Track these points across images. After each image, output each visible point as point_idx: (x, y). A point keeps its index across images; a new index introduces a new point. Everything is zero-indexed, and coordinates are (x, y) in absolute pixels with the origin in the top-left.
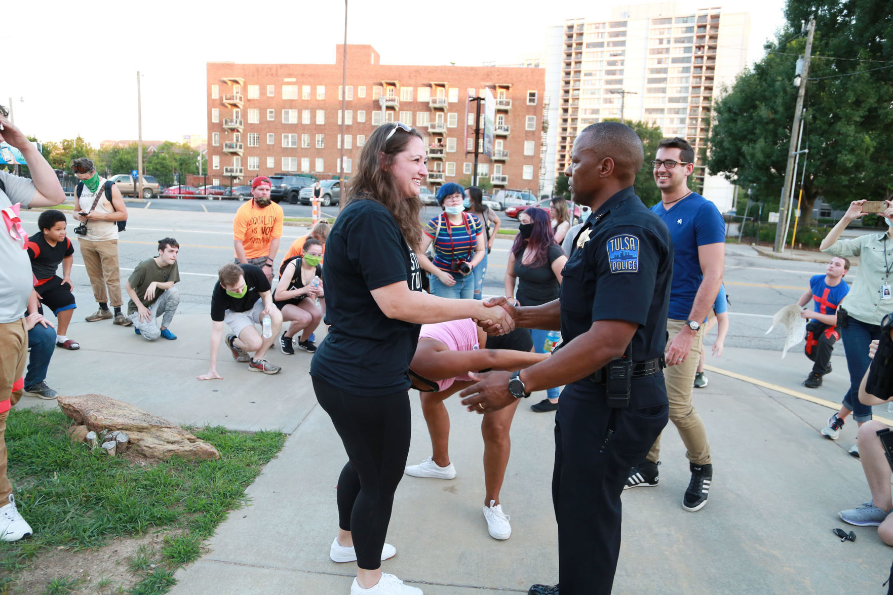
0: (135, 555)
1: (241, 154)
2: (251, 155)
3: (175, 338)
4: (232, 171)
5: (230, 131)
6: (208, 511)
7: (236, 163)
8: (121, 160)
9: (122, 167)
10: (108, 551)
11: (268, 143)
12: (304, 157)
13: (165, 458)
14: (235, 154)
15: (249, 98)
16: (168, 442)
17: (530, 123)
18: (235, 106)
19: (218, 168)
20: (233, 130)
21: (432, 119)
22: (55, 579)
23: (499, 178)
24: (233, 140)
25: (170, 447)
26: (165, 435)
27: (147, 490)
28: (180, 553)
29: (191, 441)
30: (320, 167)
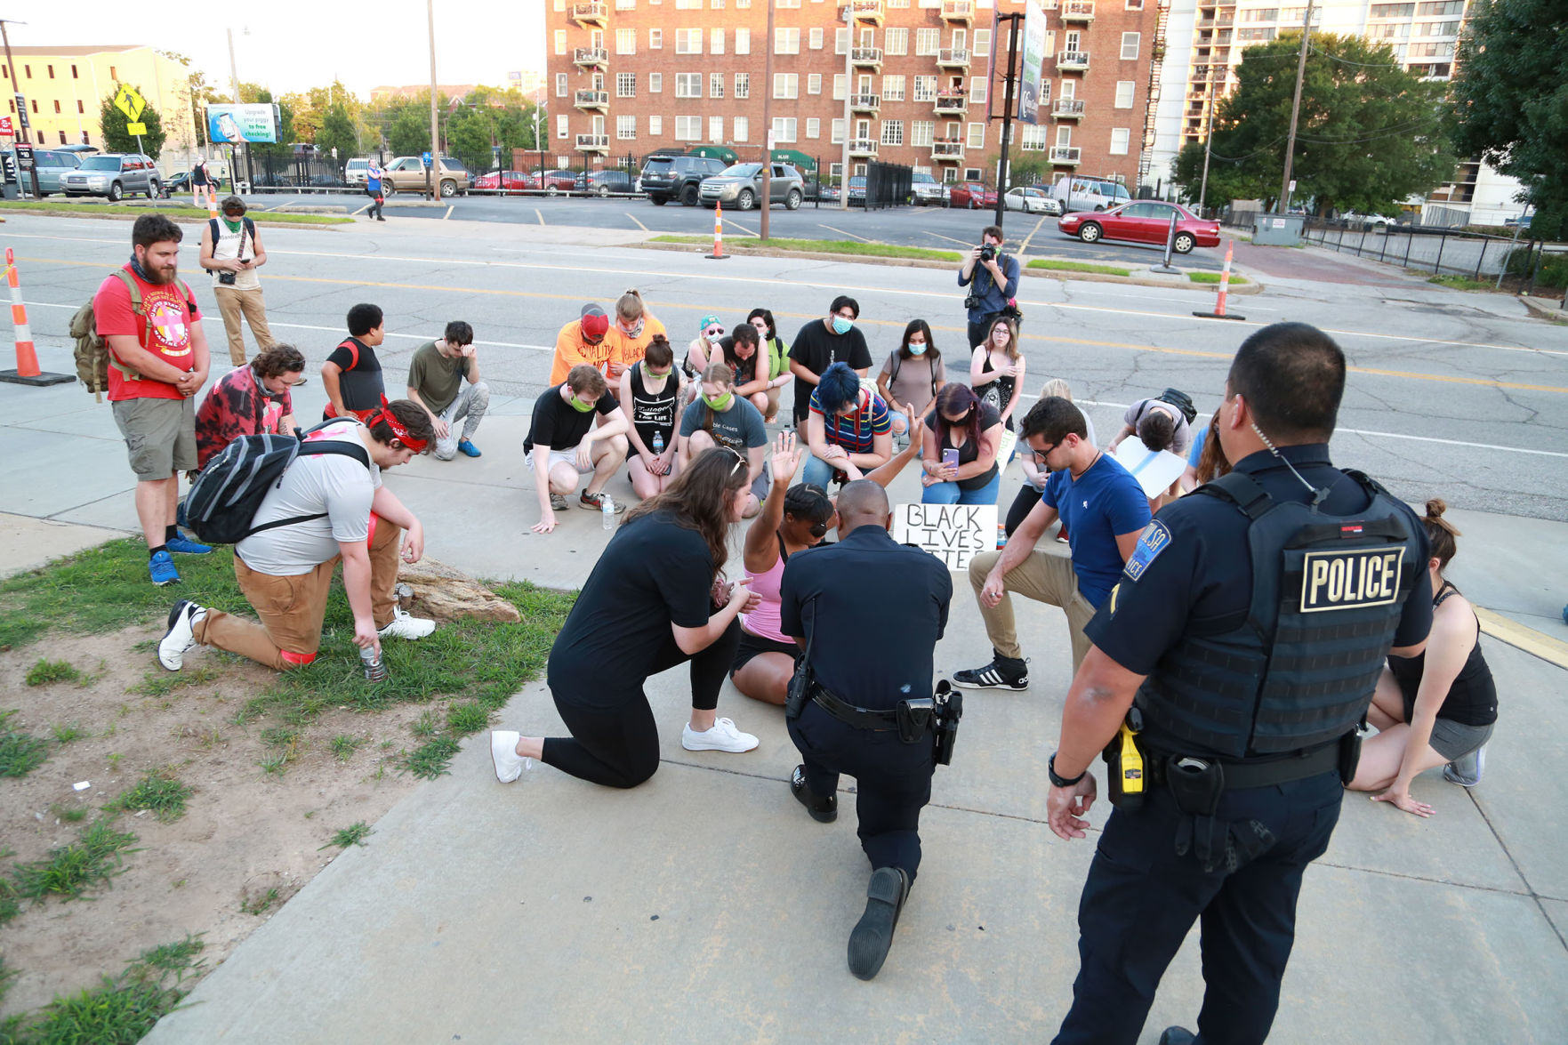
0: (419, 720)
1: (605, 111)
2: (623, 113)
3: (478, 455)
4: (589, 142)
5: (585, 70)
6: (500, 681)
7: (596, 126)
8: (405, 125)
9: (407, 136)
10: (390, 715)
11: (651, 90)
12: (714, 115)
13: (455, 618)
14: (595, 110)
15: (617, 9)
16: (460, 599)
17: (1129, 47)
18: (594, 23)
19: (566, 137)
20: (590, 67)
21: (944, 42)
22: (339, 736)
23: (1065, 153)
24: (590, 86)
25: (462, 605)
26: (456, 590)
27: (434, 653)
28: (465, 721)
29: (487, 598)
30: (741, 132)
